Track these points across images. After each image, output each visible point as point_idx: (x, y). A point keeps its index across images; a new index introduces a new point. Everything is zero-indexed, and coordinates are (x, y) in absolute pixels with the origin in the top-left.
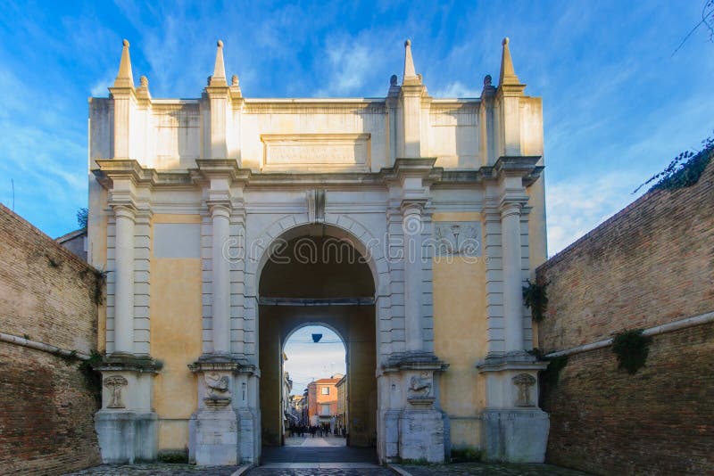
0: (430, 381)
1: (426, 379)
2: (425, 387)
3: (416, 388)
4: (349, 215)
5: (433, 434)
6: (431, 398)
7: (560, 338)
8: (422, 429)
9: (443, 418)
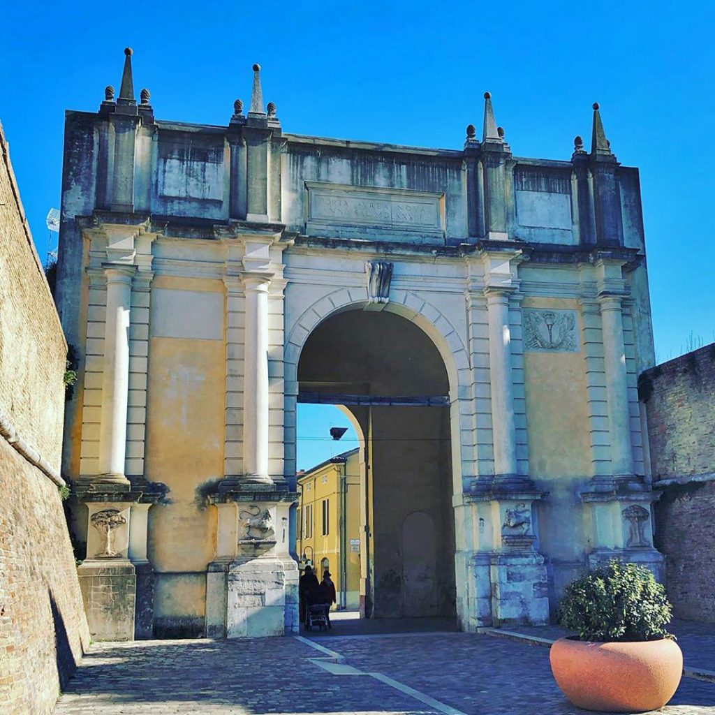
0: (528, 514)
1: (523, 512)
2: (523, 523)
3: (512, 524)
4: (418, 294)
5: (534, 585)
6: (530, 537)
7: (671, 463)
8: (522, 578)
9: (546, 562)
